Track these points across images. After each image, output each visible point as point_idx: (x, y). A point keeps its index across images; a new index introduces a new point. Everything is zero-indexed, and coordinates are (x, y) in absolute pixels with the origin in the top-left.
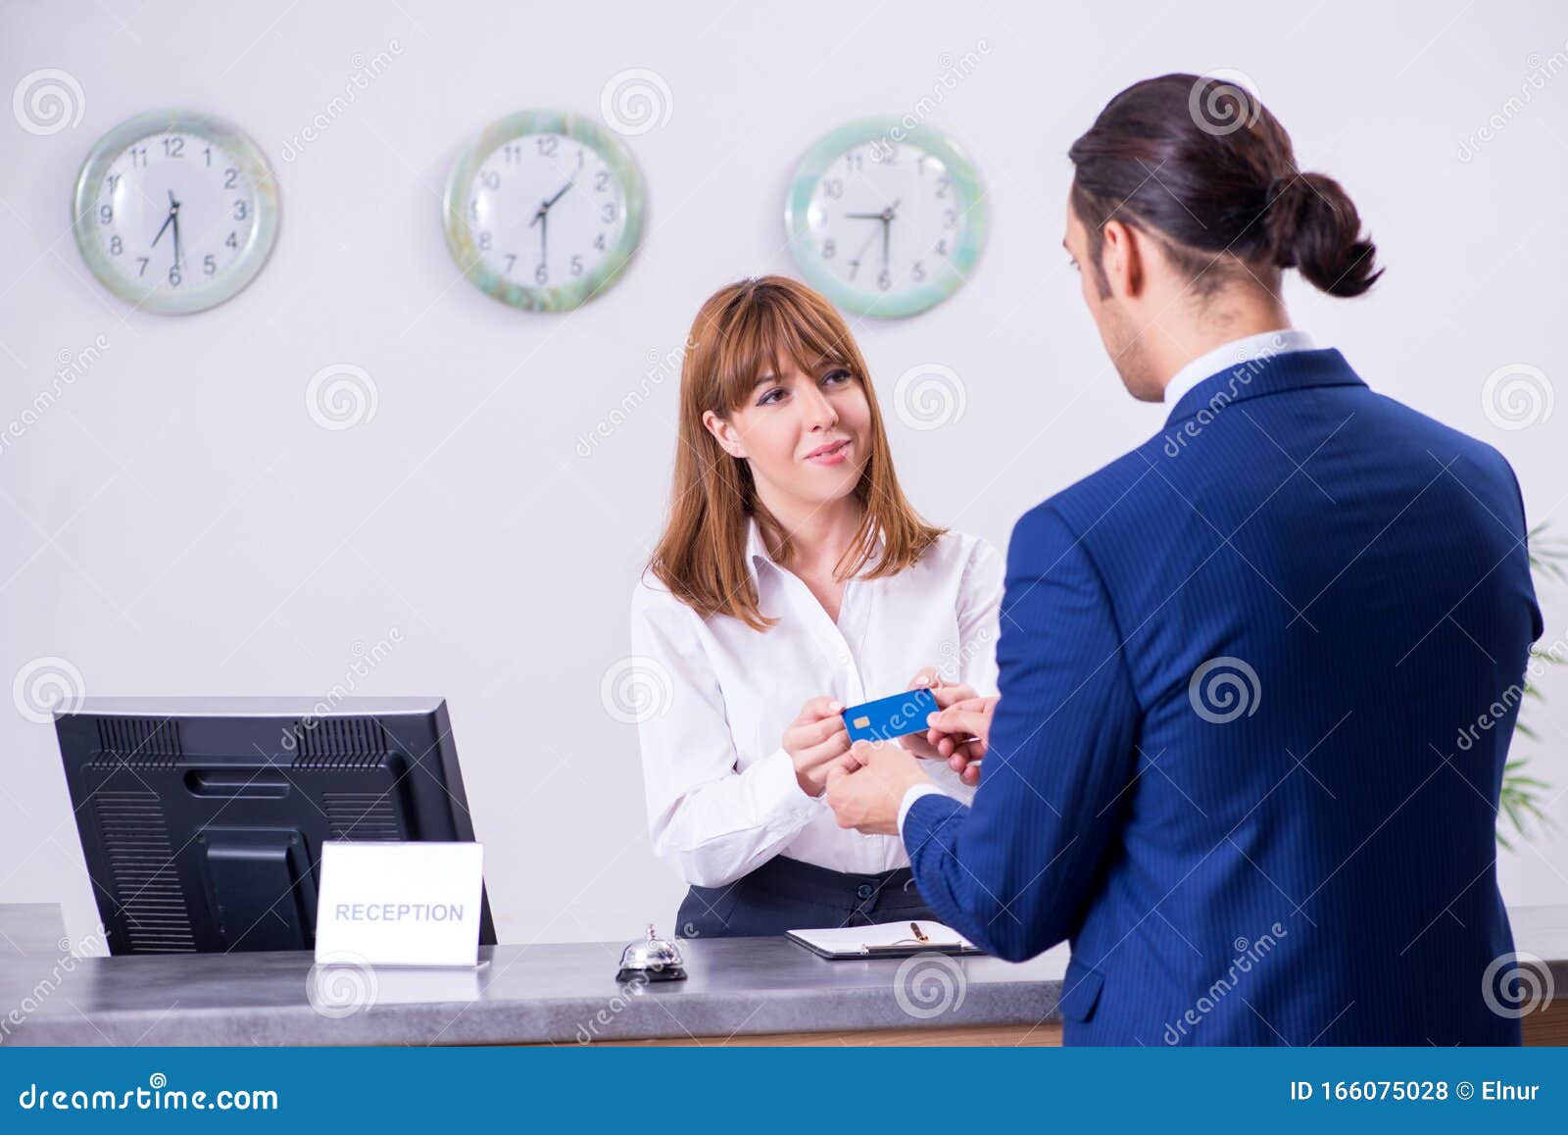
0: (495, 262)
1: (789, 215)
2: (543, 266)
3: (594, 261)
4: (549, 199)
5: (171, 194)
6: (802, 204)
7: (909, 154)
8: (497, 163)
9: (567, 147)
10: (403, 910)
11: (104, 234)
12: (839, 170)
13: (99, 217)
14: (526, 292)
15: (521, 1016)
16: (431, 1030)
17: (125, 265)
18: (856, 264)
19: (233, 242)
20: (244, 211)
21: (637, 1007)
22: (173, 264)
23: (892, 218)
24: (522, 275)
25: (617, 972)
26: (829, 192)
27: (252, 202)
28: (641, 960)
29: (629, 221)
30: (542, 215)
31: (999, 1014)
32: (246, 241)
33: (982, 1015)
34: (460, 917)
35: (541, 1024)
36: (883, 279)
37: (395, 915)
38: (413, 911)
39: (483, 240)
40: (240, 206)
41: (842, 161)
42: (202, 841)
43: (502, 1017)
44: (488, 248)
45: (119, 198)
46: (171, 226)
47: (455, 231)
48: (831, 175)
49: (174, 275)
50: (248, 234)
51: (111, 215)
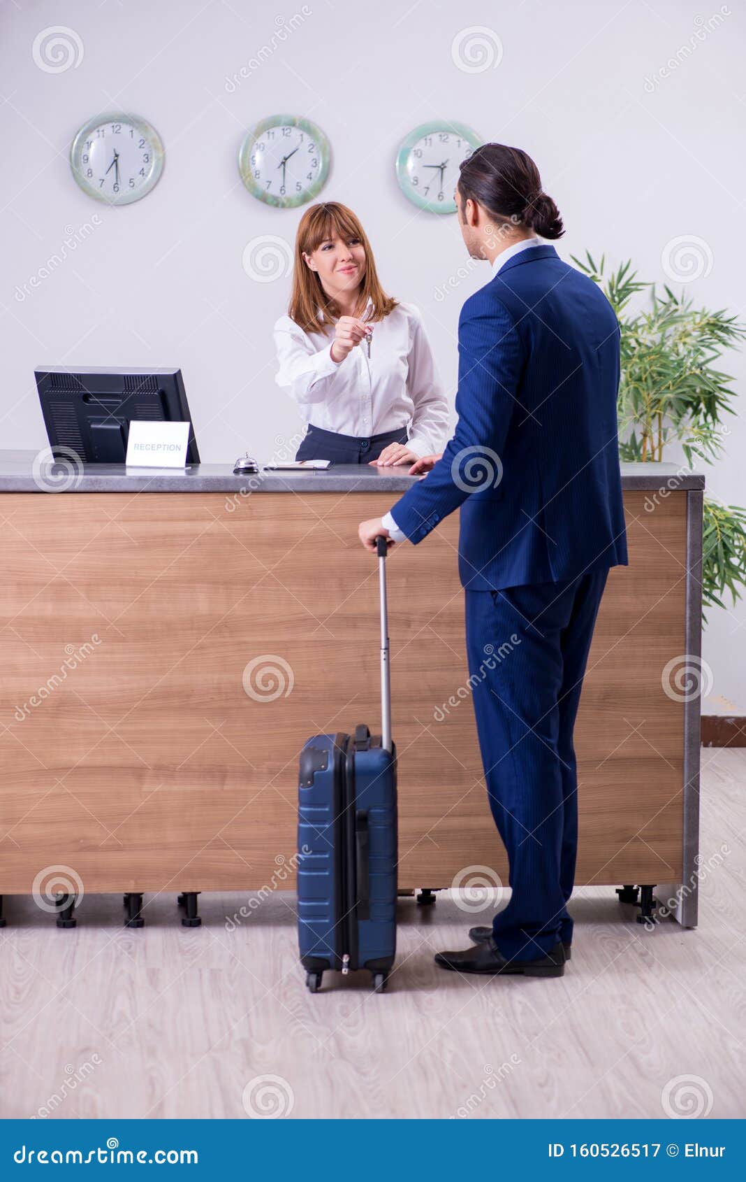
0: (261, 184)
1: (397, 164)
2: (284, 186)
3: (306, 185)
4: (287, 156)
5: (114, 150)
6: (404, 160)
7: (453, 139)
8: (264, 139)
9: (295, 133)
10: (159, 446)
11: (84, 168)
12: (421, 145)
13: (82, 160)
14: (275, 198)
15: (193, 482)
16: (160, 486)
17: (93, 183)
18: (428, 188)
19: (142, 172)
20: (148, 159)
21: (236, 480)
22: (115, 182)
23: (445, 167)
24: (274, 191)
25: (234, 469)
26: (416, 154)
27: (151, 154)
28: (243, 465)
29: (323, 166)
30: (284, 163)
31: (370, 488)
32: (148, 172)
33: (364, 488)
34: (180, 450)
35: (201, 485)
36: (440, 196)
37: (156, 448)
38: (163, 446)
39: (256, 174)
40: (146, 156)
41: (423, 141)
42: (89, 421)
43: (186, 482)
44: (259, 178)
45: (92, 152)
46: (114, 165)
47: (244, 170)
48: (416, 148)
49: (116, 187)
50: (150, 169)
51: (87, 159)
